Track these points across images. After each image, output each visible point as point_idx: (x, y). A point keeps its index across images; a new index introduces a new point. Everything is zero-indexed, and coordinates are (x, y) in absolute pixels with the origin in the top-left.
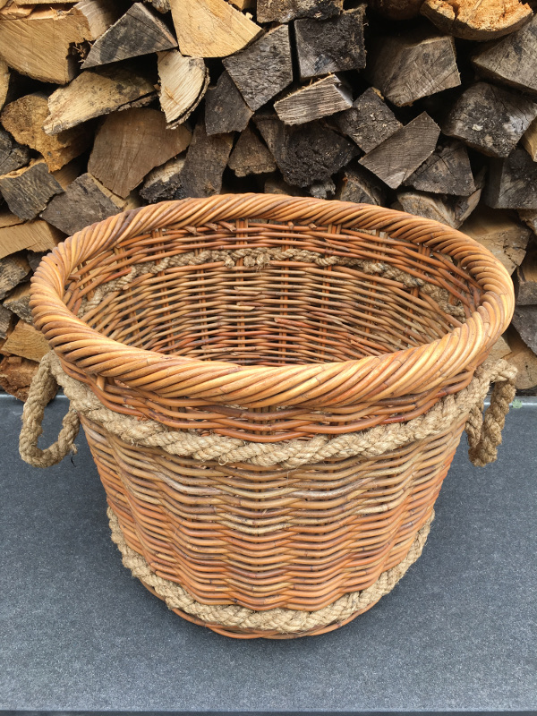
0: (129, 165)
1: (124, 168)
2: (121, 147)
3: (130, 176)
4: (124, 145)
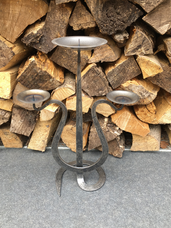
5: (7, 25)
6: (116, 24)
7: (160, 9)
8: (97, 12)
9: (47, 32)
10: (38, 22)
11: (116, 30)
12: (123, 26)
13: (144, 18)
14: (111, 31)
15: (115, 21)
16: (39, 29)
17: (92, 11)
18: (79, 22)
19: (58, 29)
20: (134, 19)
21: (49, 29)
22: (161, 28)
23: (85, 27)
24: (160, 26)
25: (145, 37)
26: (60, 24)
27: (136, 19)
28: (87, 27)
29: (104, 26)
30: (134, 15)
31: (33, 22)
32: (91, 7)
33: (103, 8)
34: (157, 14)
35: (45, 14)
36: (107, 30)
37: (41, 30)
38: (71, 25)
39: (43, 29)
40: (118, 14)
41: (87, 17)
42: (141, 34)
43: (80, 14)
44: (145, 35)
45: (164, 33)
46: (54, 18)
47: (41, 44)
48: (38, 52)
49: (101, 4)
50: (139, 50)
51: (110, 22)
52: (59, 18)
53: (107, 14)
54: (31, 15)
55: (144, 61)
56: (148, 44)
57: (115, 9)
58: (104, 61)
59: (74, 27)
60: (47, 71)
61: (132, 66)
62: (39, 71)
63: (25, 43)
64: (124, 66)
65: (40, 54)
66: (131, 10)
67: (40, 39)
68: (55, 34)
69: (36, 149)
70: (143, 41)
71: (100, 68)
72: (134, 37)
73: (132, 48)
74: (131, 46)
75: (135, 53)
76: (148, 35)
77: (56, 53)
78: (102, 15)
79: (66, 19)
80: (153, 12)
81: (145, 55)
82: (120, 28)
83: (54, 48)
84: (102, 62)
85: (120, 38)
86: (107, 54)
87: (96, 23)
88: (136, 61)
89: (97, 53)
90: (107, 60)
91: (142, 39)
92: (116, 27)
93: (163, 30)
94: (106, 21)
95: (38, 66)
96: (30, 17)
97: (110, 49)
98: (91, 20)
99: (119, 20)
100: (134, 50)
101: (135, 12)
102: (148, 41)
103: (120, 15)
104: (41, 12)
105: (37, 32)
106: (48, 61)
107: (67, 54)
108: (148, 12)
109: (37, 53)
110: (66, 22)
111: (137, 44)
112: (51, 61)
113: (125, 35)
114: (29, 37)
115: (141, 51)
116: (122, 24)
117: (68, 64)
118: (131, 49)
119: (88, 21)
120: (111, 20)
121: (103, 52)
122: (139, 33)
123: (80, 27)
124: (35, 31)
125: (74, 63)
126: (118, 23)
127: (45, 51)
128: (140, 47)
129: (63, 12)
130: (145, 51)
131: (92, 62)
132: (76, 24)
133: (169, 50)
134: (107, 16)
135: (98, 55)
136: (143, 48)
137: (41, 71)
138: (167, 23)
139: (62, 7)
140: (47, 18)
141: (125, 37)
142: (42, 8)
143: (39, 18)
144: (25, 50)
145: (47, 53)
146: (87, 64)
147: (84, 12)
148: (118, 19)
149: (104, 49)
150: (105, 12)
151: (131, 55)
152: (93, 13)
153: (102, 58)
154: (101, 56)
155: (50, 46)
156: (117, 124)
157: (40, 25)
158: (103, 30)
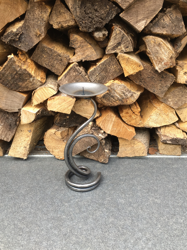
6: (94, 21)
7: (136, 6)
8: (76, 9)
9: (26, 30)
10: (17, 20)
11: (94, 27)
12: (101, 23)
13: (121, 15)
14: (90, 28)
15: (94, 18)
16: (18, 27)
17: (70, 8)
18: (59, 20)
19: (38, 26)
20: (112, 16)
21: (29, 27)
22: (139, 24)
23: (64, 25)
24: (137, 22)
25: (124, 34)
26: (39, 22)
27: (114, 16)
28: (66, 25)
29: (83, 23)
30: (112, 12)
31: (12, 19)
32: (70, 4)
33: (81, 5)
34: (134, 10)
35: (24, 12)
36: (86, 27)
37: (21, 28)
38: (51, 23)
39: (23, 27)
40: (96, 10)
41: (66, 15)
42: (120, 31)
43: (59, 12)
44: (123, 32)
45: (141, 30)
46: (33, 15)
47: (21, 42)
48: (18, 51)
49: (79, 1)
50: (119, 47)
51: (88, 19)
52: (39, 16)
53: (85, 11)
54: (10, 13)
55: (124, 59)
56: (127, 41)
57: (93, 5)
58: (85, 60)
59: (54, 25)
60: (27, 70)
61: (113, 65)
62: (18, 69)
63: (5, 41)
64: (105, 65)
65: (20, 53)
66: (108, 7)
67: (20, 36)
68: (34, 31)
69: (17, 156)
70: (122, 38)
71: (82, 67)
72: (114, 35)
73: (112, 45)
74: (111, 43)
75: (115, 51)
76: (127, 33)
77: (36, 52)
78: (80, 12)
79: (45, 16)
80: (130, 7)
81: (125, 53)
82: (98, 25)
83: (34, 45)
84: (83, 60)
85: (98, 35)
86: (88, 53)
87: (75, 21)
88: (116, 58)
89: (78, 52)
90: (88, 59)
91: (121, 36)
92: (95, 24)
93: (140, 26)
94: (85, 18)
95: (17, 64)
96: (9, 15)
97: (91, 48)
98: (70, 18)
99: (98, 17)
100: (114, 48)
101: (112, 9)
102: (127, 39)
103: (98, 12)
104: (20, 10)
105: (17, 29)
106: (29, 61)
107: (47, 52)
108: (124, 8)
109: (18, 53)
110: (45, 19)
111: (116, 41)
112: (32, 60)
113: (104, 32)
114: (8, 35)
115: (121, 48)
116: (100, 20)
117: (50, 64)
118: (110, 46)
119: (67, 19)
120: (89, 17)
121: (84, 51)
122: (117, 30)
123: (60, 25)
124: (14, 29)
125: (55, 62)
126: (96, 19)
127: (25, 49)
128: (119, 44)
129: (42, 9)
130: (125, 48)
131: (73, 61)
132: (55, 22)
133: (148, 47)
134: (86, 13)
135: (79, 54)
136: (122, 46)
137: (21, 69)
138: (144, 20)
139: (41, 5)
140: (26, 16)
141: (104, 35)
142: (21, 6)
143: (18, 16)
144: (5, 50)
145: (27, 51)
146: (69, 64)
147: (63, 10)
148: (96, 16)
149: (85, 48)
150: (83, 9)
151: (112, 53)
152: (72, 10)
153: (84, 56)
154: (82, 55)
155: (30, 44)
156: (101, 127)
157: (20, 23)
158: (82, 28)
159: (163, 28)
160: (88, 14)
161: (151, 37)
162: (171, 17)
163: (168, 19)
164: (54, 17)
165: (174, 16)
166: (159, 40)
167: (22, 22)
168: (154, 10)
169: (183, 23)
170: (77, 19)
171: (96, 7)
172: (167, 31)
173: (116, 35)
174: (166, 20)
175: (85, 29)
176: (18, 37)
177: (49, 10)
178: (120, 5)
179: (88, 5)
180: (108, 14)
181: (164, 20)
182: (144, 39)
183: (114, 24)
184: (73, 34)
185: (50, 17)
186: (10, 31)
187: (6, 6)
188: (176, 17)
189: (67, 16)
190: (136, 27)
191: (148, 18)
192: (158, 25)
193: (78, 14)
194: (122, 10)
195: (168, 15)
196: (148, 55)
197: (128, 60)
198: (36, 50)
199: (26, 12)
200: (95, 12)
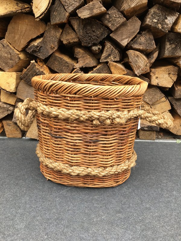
0: (21, 37)
1: (19, 39)
2: (18, 30)
3: (22, 42)
4: (19, 29)
5: (16, 38)
7: (121, 29)
8: (79, 30)
9: (44, 44)
10: (38, 37)
11: (92, 43)
12: (97, 40)
13: (111, 35)
14: (89, 43)
17: (76, 29)
18: (68, 38)
19: (52, 41)
20: (105, 35)
21: (46, 42)
23: (71, 41)
24: (122, 40)
25: (113, 48)
26: (54, 38)
27: (106, 36)
28: (73, 41)
29: (84, 40)
30: (104, 33)
31: (35, 37)
32: (75, 27)
33: (83, 28)
34: (120, 32)
35: (43, 32)
37: (40, 42)
38: (62, 40)
39: (42, 42)
40: (94, 31)
42: (110, 46)
43: (68, 32)
45: (125, 45)
46: (50, 34)
47: (40, 52)
48: (38, 59)
49: (82, 25)
50: (109, 57)
51: (88, 37)
52: (53, 34)
53: (86, 32)
54: (34, 32)
55: (113, 65)
56: (115, 53)
57: (91, 28)
58: (85, 66)
59: (64, 41)
60: (44, 72)
61: (105, 70)
62: (37, 71)
63: (29, 52)
64: (100, 70)
65: (39, 61)
66: (102, 29)
68: (50, 45)
70: (112, 51)
71: (83, 72)
72: (106, 49)
73: (104, 56)
74: (104, 55)
75: (107, 60)
76: (115, 48)
77: (51, 60)
78: (83, 32)
79: (58, 35)
80: (117, 30)
81: (113, 62)
82: (95, 42)
83: (49, 55)
85: (95, 48)
86: (87, 61)
87: (79, 38)
88: (107, 65)
89: (80, 61)
90: (88, 66)
91: (111, 49)
92: (93, 41)
93: (124, 43)
94: (86, 36)
95: (37, 67)
96: (33, 33)
97: (89, 58)
98: (75, 36)
99: (95, 36)
100: (106, 58)
101: (104, 31)
103: (95, 32)
104: (41, 30)
105: (38, 44)
106: (45, 66)
107: (58, 60)
108: (113, 30)
110: (58, 37)
111: (108, 53)
112: (47, 66)
114: (31, 48)
115: (111, 58)
116: (96, 38)
117: (59, 69)
118: (103, 56)
119: (73, 37)
121: (85, 60)
122: (108, 45)
123: (68, 41)
124: (36, 43)
125: (64, 68)
126: (93, 38)
127: (43, 57)
128: (109, 55)
129: (56, 30)
130: (114, 58)
131: (77, 67)
132: (65, 39)
133: (130, 58)
134: (86, 33)
135: (81, 62)
136: (112, 56)
137: (39, 71)
138: (126, 39)
139: (55, 27)
140: (44, 35)
141: (99, 48)
142: (41, 27)
143: (39, 34)
145: (44, 59)
146: (74, 69)
147: (70, 31)
149: (85, 58)
150: (85, 30)
151: (104, 62)
152: (77, 31)
153: (84, 64)
154: (83, 63)
155: (47, 54)
157: (40, 39)
158: (84, 43)
159: (140, 44)
160: (88, 34)
161: (132, 51)
162: (145, 37)
163: (144, 39)
164: (64, 36)
165: (148, 37)
166: (138, 53)
167: (42, 39)
168: (134, 32)
169: (154, 41)
170: (81, 37)
171: (94, 29)
172: (143, 47)
173: (108, 49)
174: (142, 39)
175: (85, 44)
176: (38, 48)
177: (61, 31)
178: (110, 28)
179: (88, 28)
180: (102, 34)
181: (140, 39)
182: (127, 52)
183: (106, 41)
184: (77, 48)
185: (62, 36)
186: (32, 45)
187: (31, 27)
188: (149, 37)
189: (73, 35)
190: (121, 43)
191: (129, 37)
192: (137, 43)
193: (81, 34)
194: (112, 32)
195: (144, 36)
196: (130, 63)
197: (115, 66)
198: (50, 59)
199: (44, 32)
200: (93, 33)
